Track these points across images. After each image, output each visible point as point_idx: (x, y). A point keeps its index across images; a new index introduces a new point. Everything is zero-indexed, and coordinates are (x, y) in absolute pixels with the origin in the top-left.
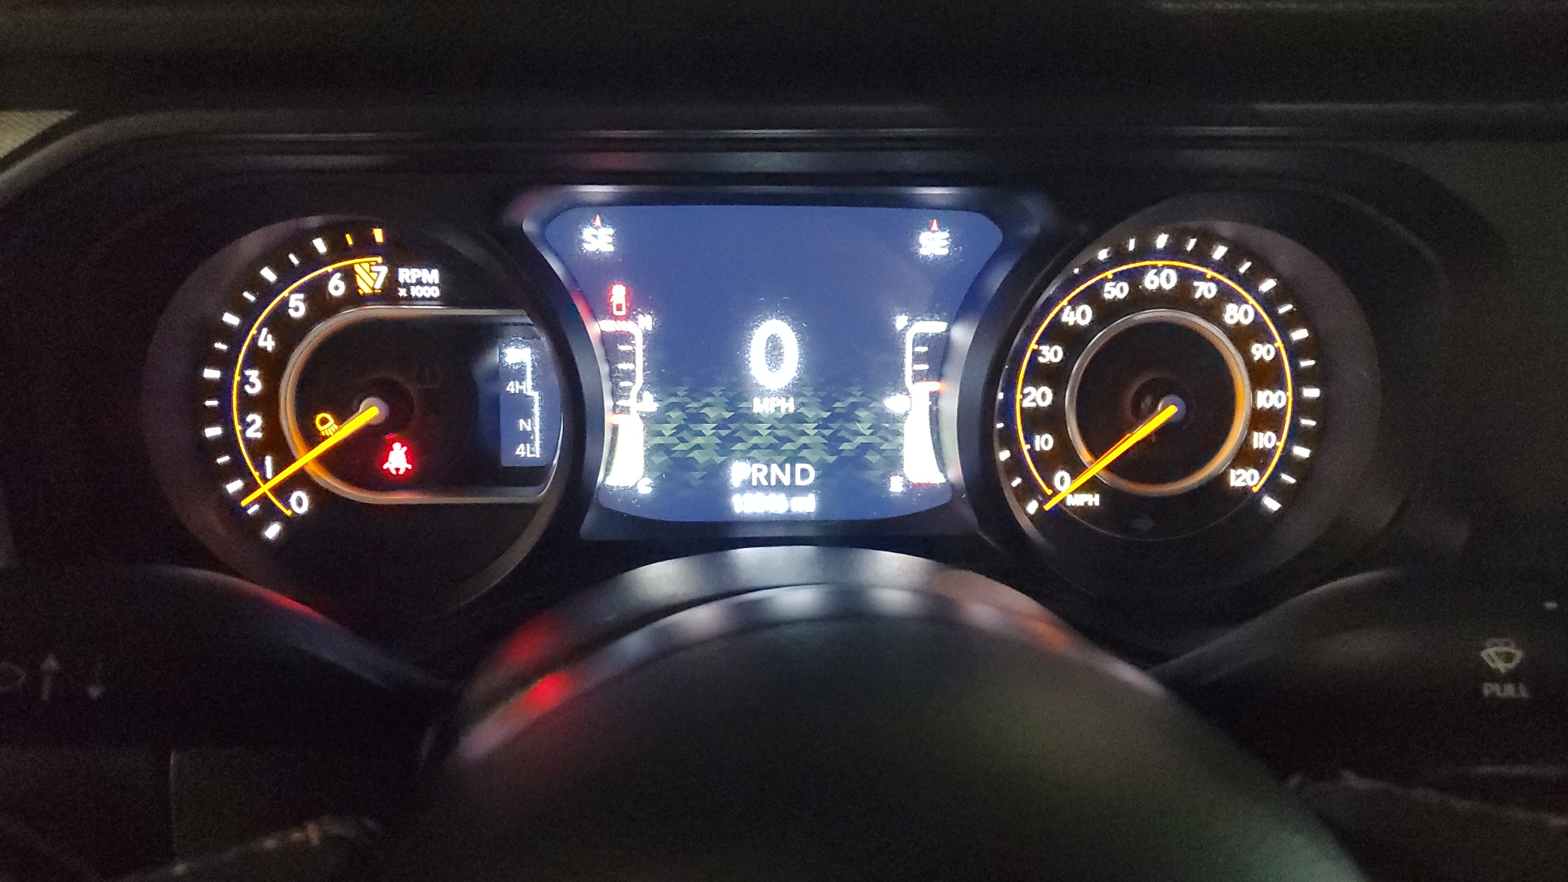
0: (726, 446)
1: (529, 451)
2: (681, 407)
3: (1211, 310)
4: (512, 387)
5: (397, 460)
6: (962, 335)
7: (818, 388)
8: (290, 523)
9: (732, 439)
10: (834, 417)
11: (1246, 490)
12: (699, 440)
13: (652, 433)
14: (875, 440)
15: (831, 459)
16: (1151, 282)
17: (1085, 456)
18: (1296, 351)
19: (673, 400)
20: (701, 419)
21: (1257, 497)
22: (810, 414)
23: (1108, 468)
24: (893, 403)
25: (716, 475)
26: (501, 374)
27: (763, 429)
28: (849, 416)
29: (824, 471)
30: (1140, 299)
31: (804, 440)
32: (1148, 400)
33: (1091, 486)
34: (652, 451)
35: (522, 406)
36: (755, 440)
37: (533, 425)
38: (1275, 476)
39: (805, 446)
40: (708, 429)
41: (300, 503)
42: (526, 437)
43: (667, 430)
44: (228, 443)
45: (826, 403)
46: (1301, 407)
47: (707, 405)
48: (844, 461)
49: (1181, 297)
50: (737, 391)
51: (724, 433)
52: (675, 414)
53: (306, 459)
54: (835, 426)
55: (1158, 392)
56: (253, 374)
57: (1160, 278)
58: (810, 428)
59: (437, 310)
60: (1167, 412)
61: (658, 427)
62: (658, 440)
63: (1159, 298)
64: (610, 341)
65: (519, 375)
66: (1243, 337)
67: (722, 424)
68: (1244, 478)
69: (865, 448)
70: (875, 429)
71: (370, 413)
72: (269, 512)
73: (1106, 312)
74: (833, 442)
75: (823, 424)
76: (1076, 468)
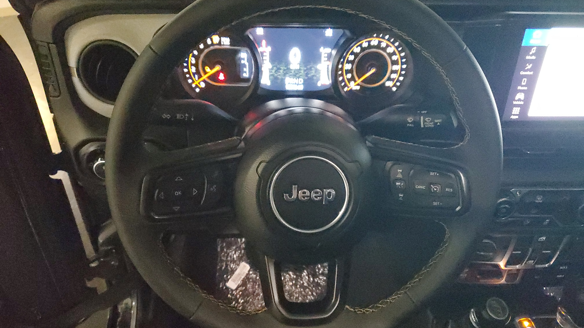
0: (285, 75)
1: (246, 75)
2: (276, 66)
3: (384, 49)
4: (242, 62)
5: (221, 77)
6: (334, 52)
7: (304, 63)
8: (201, 89)
9: (287, 73)
10: (307, 69)
11: (389, 87)
12: (279, 73)
13: (270, 72)
14: (315, 74)
15: (306, 78)
16: (372, 43)
17: (357, 79)
18: (402, 58)
19: (274, 65)
20: (279, 69)
21: (391, 88)
22: (302, 68)
23: (362, 81)
24: (319, 66)
25: (283, 80)
26: (240, 59)
27: (293, 72)
28: (310, 69)
29: (305, 81)
30: (370, 47)
31: (301, 74)
32: (369, 68)
33: (358, 85)
34: (271, 75)
35: (244, 66)
36: (291, 74)
37: (246, 69)
38: (395, 83)
39: (301, 75)
40: (281, 71)
41: (203, 85)
42: (245, 72)
43: (273, 71)
44: (189, 73)
45: (306, 66)
46: (402, 69)
47: (281, 66)
48: (309, 79)
49: (378, 46)
50: (287, 64)
51: (285, 72)
52: (275, 68)
53: (205, 77)
54: (307, 71)
55: (372, 66)
56: (193, 59)
57: (374, 42)
58: (302, 71)
59: (228, 47)
60: (373, 71)
61: (271, 71)
62: (271, 73)
63: (374, 47)
64: (262, 53)
65: (244, 59)
66: (390, 55)
67: (284, 70)
68: (389, 84)
69: (313, 76)
70: (315, 72)
71: (218, 68)
72: (197, 86)
73: (363, 49)
74: (307, 75)
75: (305, 71)
76: (355, 81)
